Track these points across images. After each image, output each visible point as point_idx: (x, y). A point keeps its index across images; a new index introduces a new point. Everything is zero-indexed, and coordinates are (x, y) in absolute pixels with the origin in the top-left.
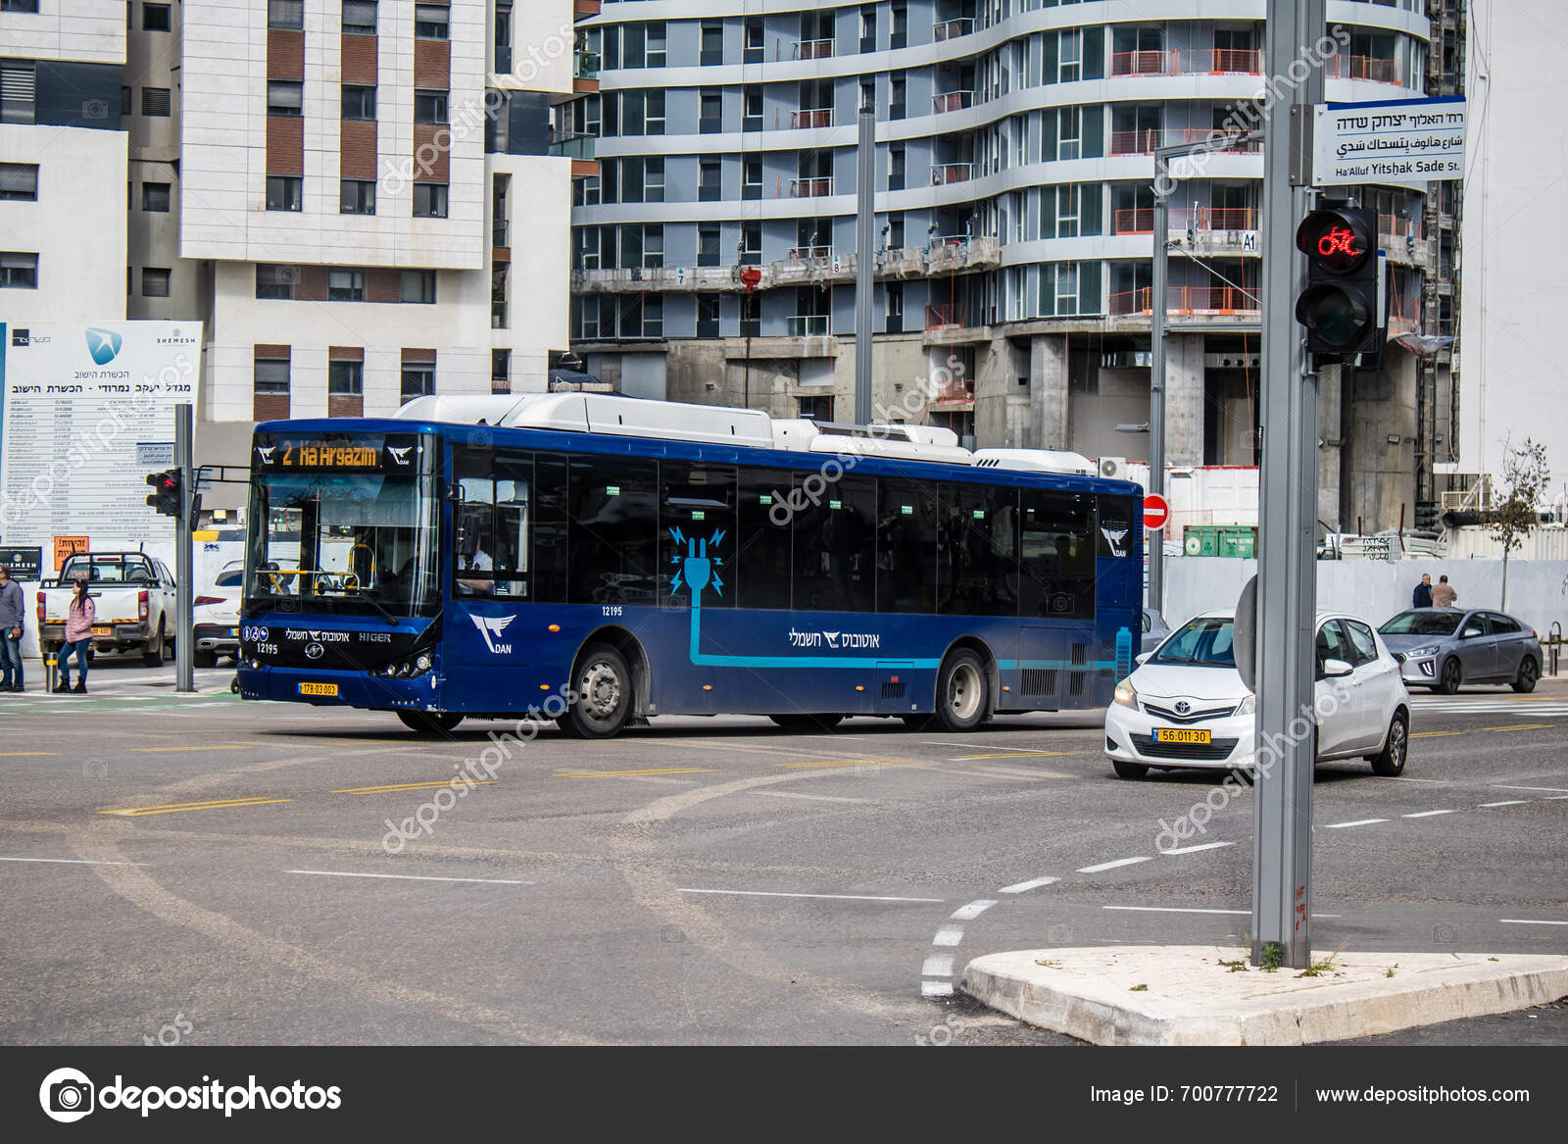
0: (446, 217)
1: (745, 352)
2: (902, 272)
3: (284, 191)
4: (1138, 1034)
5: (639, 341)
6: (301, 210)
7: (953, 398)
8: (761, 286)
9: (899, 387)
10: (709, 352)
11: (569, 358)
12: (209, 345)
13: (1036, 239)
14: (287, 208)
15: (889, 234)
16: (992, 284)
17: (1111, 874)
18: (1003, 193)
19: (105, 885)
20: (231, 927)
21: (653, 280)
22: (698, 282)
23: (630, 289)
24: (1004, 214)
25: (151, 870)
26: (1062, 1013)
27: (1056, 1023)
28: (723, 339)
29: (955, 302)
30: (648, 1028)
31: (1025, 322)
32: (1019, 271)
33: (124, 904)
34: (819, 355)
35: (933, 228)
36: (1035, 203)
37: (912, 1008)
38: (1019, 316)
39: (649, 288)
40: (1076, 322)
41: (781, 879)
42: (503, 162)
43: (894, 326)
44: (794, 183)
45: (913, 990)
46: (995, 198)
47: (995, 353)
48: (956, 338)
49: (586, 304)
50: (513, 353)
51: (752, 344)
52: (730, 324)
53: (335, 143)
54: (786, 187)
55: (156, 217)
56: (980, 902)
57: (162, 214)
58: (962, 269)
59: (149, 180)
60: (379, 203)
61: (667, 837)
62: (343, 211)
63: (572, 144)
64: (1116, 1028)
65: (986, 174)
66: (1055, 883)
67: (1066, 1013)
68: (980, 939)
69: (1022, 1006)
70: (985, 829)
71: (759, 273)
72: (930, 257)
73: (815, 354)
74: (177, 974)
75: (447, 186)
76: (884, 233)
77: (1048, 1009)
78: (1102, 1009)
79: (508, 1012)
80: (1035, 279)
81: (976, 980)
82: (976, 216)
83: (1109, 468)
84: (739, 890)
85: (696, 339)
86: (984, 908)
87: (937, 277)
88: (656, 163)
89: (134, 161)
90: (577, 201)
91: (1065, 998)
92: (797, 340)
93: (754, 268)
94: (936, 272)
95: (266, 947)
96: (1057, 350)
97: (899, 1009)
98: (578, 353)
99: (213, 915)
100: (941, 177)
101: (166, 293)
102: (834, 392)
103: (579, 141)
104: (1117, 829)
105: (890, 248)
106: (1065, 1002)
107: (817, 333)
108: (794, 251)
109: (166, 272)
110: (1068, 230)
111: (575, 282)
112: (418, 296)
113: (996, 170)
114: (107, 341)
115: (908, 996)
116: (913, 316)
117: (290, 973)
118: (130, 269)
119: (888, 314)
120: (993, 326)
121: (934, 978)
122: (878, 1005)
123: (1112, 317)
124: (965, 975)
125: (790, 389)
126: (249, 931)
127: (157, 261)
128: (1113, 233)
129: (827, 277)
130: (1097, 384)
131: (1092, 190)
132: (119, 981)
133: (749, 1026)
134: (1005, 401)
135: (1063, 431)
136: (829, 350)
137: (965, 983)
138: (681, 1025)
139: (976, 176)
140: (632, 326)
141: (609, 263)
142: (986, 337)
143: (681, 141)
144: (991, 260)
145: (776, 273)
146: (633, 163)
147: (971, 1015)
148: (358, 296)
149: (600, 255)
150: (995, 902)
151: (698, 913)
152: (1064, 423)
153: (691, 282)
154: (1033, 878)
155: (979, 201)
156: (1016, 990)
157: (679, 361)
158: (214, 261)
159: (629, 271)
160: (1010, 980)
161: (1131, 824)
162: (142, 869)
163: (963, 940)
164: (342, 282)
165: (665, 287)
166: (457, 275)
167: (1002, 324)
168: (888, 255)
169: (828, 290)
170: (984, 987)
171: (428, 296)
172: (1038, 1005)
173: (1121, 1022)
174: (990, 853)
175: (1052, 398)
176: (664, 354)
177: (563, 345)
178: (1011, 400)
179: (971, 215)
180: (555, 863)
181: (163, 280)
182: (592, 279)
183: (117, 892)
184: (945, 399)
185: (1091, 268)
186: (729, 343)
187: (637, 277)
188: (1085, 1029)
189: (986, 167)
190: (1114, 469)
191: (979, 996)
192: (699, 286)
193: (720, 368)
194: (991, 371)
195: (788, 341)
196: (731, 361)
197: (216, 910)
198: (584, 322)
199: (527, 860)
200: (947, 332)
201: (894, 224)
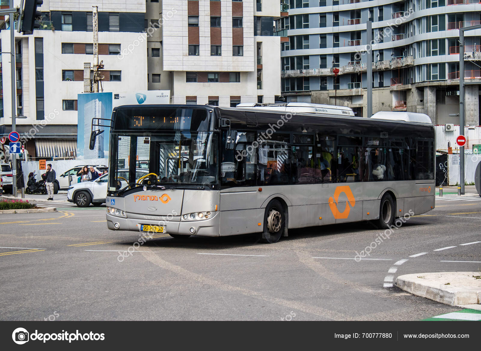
0: (243, 56)
1: (335, 94)
2: (383, 68)
3: (194, 49)
4: (446, 297)
5: (302, 92)
6: (199, 55)
7: (400, 107)
8: (339, 73)
9: (383, 104)
10: (324, 94)
11: (281, 98)
12: (172, 97)
13: (425, 57)
14: (195, 55)
15: (379, 56)
16: (411, 71)
17: (444, 251)
18: (414, 43)
19: (145, 258)
20: (181, 269)
21: (306, 73)
22: (320, 73)
23: (299, 76)
24: (415, 49)
25: (158, 253)
26: (424, 292)
27: (423, 295)
28: (328, 90)
29: (400, 77)
30: (302, 297)
31: (422, 82)
32: (419, 67)
33: (150, 264)
34: (358, 94)
35: (393, 54)
36: (424, 46)
37: (380, 291)
38: (420, 81)
39: (305, 75)
40: (438, 82)
41: (343, 254)
42: (260, 38)
43: (381, 85)
44: (349, 42)
45: (381, 286)
46: (412, 44)
47: (413, 92)
48: (400, 88)
49: (286, 81)
50: (264, 97)
51: (337, 92)
52: (330, 86)
53: (209, 34)
54: (347, 43)
55: (156, 59)
56: (403, 260)
57: (158, 58)
58: (402, 67)
59: (153, 47)
60: (222, 52)
61: (309, 242)
62: (212, 55)
63: (281, 32)
64: (440, 295)
65: (409, 37)
66: (426, 254)
67: (425, 292)
68: (402, 270)
69: (412, 290)
70: (406, 238)
71: (339, 69)
72: (392, 63)
73: (356, 94)
74: (166, 283)
75: (243, 46)
76: (377, 56)
77: (420, 290)
78: (436, 290)
79: (261, 293)
80: (424, 69)
81: (399, 282)
82: (406, 50)
83: (449, 127)
84: (330, 257)
85: (320, 91)
86: (404, 262)
87: (394, 69)
88: (306, 37)
89: (149, 42)
90: (283, 49)
91: (425, 287)
92: (351, 90)
93: (337, 68)
94: (394, 68)
95: (191, 275)
96: (432, 91)
97: (376, 291)
98: (284, 96)
99: (176, 266)
100: (394, 38)
101: (159, 82)
102: (363, 106)
103: (283, 31)
104: (447, 238)
105: (379, 61)
106: (425, 288)
107: (357, 88)
108: (349, 63)
109: (159, 75)
110: (435, 53)
111: (283, 74)
112: (235, 80)
113: (412, 36)
114: (142, 97)
115: (379, 287)
116: (387, 82)
117: (198, 282)
118: (148, 75)
119: (379, 81)
120: (412, 84)
121: (387, 282)
122: (370, 290)
123: (449, 80)
124: (396, 281)
125: (349, 105)
126: (187, 271)
127: (157, 72)
128: (449, 54)
129: (360, 70)
130: (445, 101)
131: (442, 41)
132: (149, 285)
133: (331, 296)
134: (416, 107)
135: (435, 116)
136: (361, 93)
137: (396, 283)
138: (311, 296)
139: (406, 38)
140: (300, 87)
141: (293, 68)
142: (410, 88)
143: (314, 30)
144: (410, 63)
145: (344, 70)
146: (299, 37)
147: (398, 293)
148: (217, 81)
149: (290, 66)
150: (408, 260)
151: (318, 264)
152: (435, 114)
153: (318, 73)
154: (420, 253)
155: (406, 46)
156: (411, 285)
157: (315, 98)
158: (173, 71)
159: (299, 70)
160: (409, 282)
161: (451, 237)
162: (156, 253)
163: (397, 271)
164: (211, 77)
165: (310, 75)
166: (247, 73)
167: (415, 83)
168: (379, 63)
169: (360, 75)
170: (402, 284)
171: (238, 80)
172: (417, 289)
173: (441, 294)
174: (407, 246)
175: (431, 106)
176: (310, 95)
177: (279, 94)
178: (418, 107)
179: (404, 50)
180: (276, 250)
181: (158, 77)
182: (288, 73)
183: (148, 260)
184: (397, 107)
185: (442, 65)
186: (330, 92)
187: (301, 72)
188: (431, 296)
189: (409, 35)
190: (450, 128)
191: (400, 287)
192: (320, 74)
193: (327, 99)
194: (411, 98)
195: (348, 90)
196: (331, 97)
197: (177, 265)
198: (285, 86)
199: (268, 250)
200: (397, 86)
201: (380, 53)
